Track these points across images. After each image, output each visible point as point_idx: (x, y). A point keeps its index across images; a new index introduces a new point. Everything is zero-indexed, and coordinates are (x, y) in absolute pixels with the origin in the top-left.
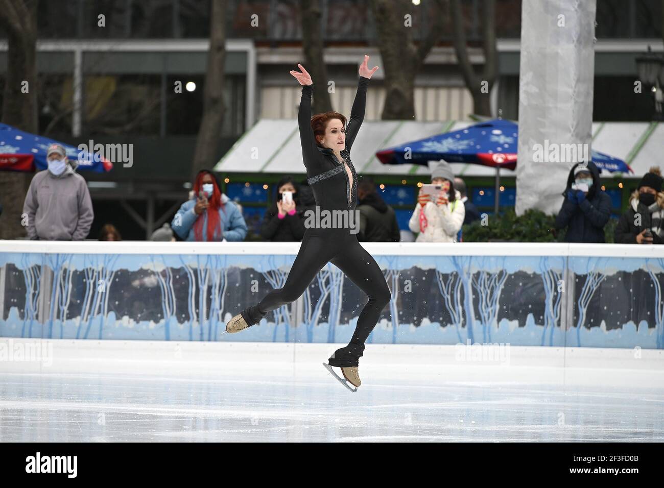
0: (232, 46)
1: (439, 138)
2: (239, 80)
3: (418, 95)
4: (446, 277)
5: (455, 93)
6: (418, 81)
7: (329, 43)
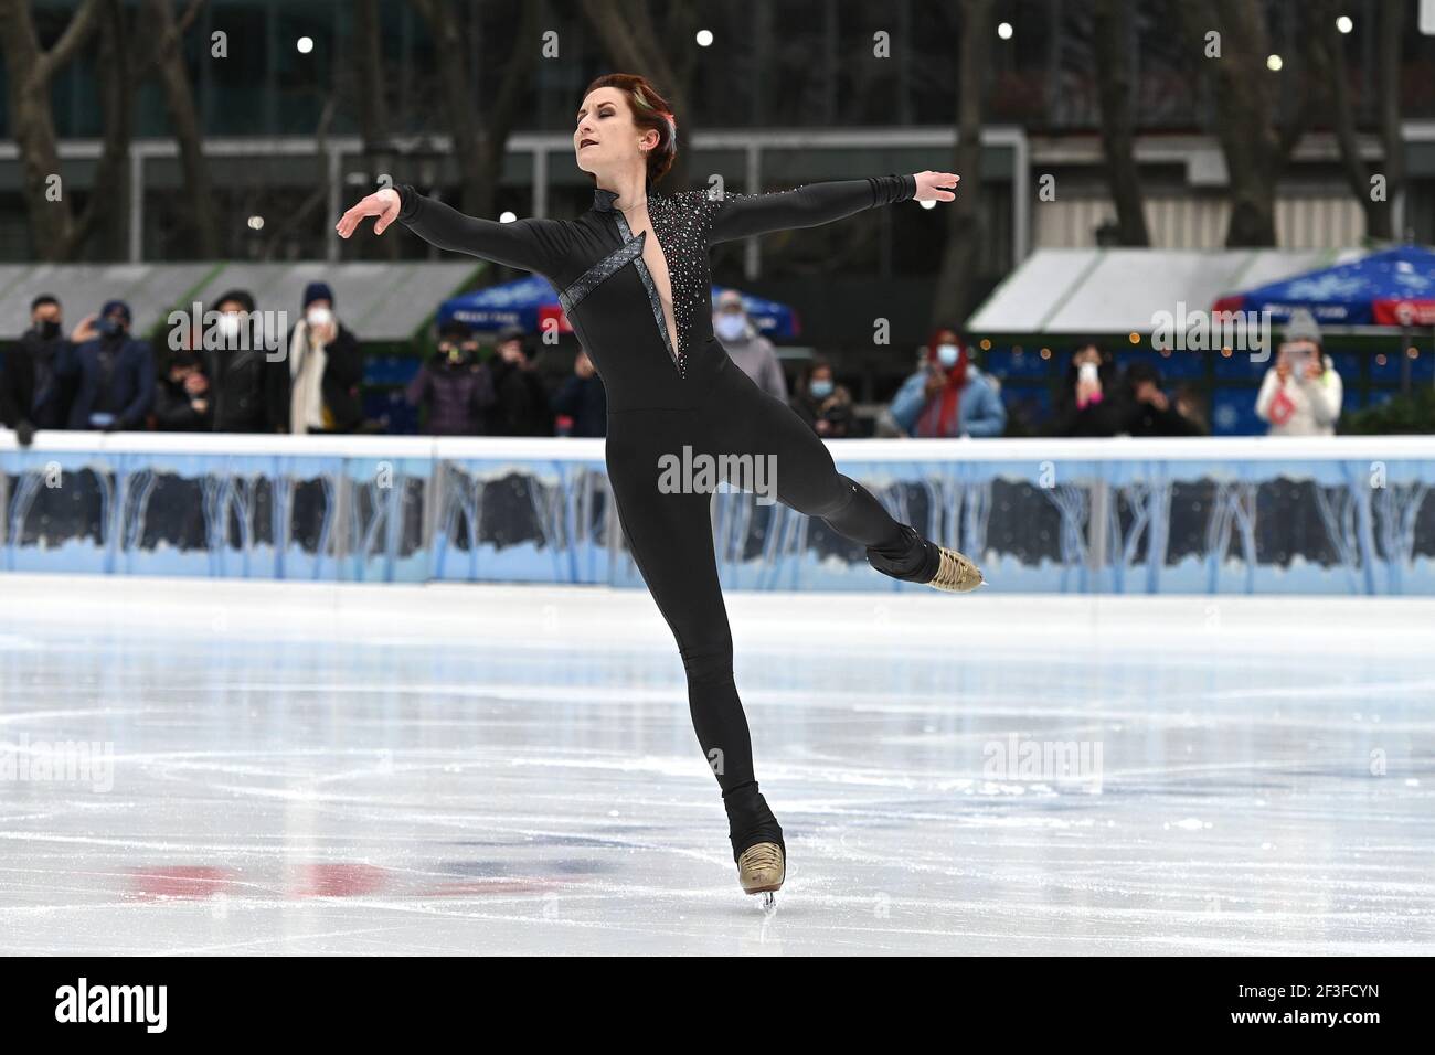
0: (992, 137)
1: (1315, 276)
2: (1001, 190)
3: (1281, 210)
4: (1329, 492)
5: (1337, 207)
6: (1282, 187)
7: (1143, 131)
